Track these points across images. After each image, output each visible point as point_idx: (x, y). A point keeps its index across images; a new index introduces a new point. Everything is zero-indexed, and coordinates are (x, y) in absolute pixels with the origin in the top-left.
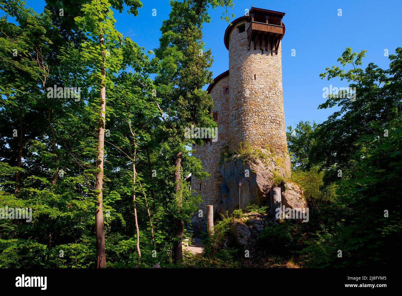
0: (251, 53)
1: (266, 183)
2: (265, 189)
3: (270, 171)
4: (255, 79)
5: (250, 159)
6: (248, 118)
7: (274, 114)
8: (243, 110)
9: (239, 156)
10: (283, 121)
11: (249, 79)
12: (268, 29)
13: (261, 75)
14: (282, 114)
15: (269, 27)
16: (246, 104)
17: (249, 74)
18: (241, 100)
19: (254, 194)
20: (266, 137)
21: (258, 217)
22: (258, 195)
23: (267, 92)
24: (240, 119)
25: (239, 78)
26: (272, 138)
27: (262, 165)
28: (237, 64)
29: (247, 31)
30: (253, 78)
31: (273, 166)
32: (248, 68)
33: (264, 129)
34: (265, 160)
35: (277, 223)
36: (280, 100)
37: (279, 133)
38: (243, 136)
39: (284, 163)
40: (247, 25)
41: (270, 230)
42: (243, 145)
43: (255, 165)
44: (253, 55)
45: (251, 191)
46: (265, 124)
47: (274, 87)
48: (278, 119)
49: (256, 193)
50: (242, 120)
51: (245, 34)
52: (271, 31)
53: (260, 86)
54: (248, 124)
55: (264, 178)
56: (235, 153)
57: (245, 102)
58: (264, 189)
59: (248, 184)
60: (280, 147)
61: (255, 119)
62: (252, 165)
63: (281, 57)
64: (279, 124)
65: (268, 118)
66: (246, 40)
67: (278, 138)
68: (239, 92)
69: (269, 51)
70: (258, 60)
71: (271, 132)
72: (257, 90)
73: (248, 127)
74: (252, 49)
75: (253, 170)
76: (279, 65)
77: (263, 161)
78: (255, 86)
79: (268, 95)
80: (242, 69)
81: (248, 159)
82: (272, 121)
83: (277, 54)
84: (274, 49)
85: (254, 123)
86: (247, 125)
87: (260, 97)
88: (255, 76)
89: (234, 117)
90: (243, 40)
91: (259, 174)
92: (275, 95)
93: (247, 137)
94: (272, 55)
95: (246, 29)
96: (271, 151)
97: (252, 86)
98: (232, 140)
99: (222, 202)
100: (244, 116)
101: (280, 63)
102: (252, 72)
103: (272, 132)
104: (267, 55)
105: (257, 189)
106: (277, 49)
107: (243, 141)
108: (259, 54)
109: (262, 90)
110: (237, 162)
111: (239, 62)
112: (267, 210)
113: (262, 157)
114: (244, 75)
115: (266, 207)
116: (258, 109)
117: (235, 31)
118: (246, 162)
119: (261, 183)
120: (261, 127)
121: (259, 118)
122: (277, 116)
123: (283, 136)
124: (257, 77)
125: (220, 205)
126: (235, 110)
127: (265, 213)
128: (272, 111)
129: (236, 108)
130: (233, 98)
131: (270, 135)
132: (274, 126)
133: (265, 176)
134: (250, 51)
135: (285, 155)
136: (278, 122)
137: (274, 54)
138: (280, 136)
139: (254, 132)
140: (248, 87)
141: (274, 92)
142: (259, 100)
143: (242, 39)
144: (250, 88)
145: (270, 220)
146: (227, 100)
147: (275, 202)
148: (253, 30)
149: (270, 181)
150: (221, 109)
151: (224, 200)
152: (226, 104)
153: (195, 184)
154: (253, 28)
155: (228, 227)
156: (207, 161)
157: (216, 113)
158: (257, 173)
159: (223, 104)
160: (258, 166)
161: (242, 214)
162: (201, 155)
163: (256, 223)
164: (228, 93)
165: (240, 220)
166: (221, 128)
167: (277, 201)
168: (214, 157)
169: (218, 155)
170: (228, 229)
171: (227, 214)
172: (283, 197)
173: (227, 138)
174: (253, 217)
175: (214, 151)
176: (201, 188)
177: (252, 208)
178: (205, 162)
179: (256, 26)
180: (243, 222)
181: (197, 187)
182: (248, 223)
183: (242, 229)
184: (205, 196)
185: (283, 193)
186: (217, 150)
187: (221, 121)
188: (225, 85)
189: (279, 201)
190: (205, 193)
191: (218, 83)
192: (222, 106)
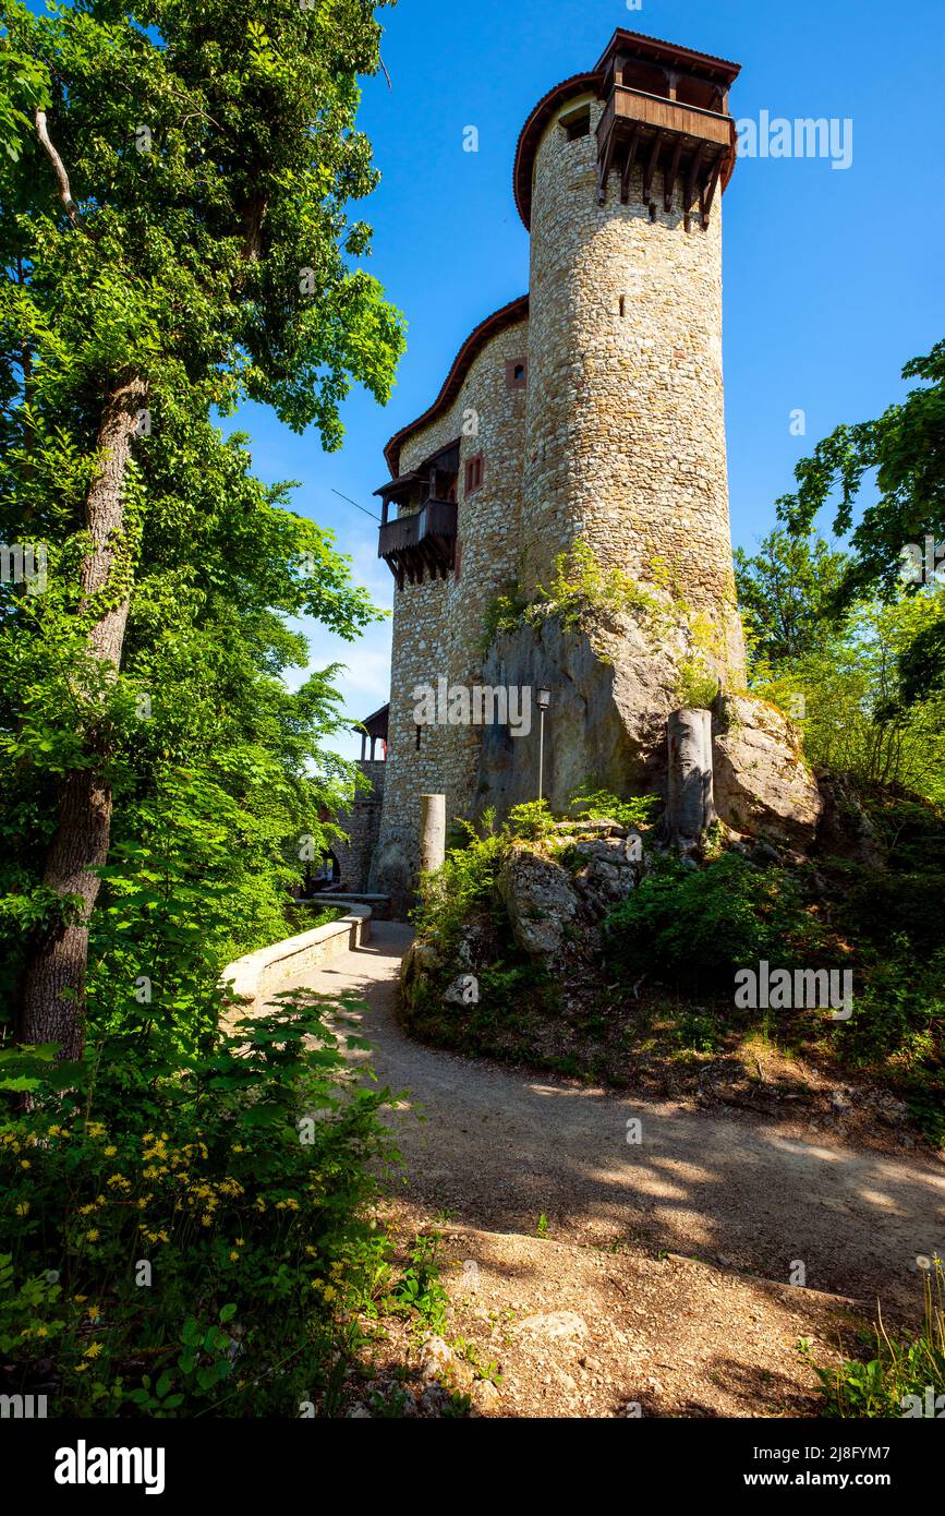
0: (607, 216)
1: (653, 707)
2: (647, 728)
3: (670, 660)
4: (622, 315)
5: (591, 613)
6: (592, 461)
7: (691, 451)
8: (573, 433)
9: (551, 606)
10: (721, 482)
11: (598, 314)
12: (674, 119)
13: (644, 300)
14: (717, 456)
15: (679, 113)
16: (584, 410)
17: (600, 295)
18: (566, 393)
19: (605, 749)
20: (656, 539)
21: (613, 834)
22: (619, 752)
23: (664, 368)
24: (562, 467)
25: (562, 312)
26: (679, 544)
27: (638, 637)
28: (555, 257)
29: (596, 133)
30: (616, 310)
31: (681, 642)
32: (598, 271)
33: (652, 507)
34: (649, 621)
35: (693, 863)
36: (715, 401)
37: (707, 526)
38: (569, 530)
39: (722, 639)
40: (596, 109)
41: (661, 889)
42: (568, 565)
43: (611, 636)
44: (617, 222)
45: (591, 739)
46: (655, 486)
47: (691, 350)
48: (703, 473)
49: (613, 746)
50: (567, 470)
51: (589, 145)
52: (686, 130)
53: (640, 341)
54: (589, 485)
55: (646, 685)
56: (539, 600)
57: (580, 401)
58: (642, 729)
59: (581, 711)
60: (707, 578)
61: (615, 466)
62: (598, 636)
63: (719, 242)
64: (707, 492)
65: (666, 466)
66: (591, 168)
67: (703, 546)
68: (560, 365)
69: (679, 214)
70: (634, 243)
71: (674, 520)
72: (627, 355)
73: (589, 495)
74: (615, 201)
75: (602, 654)
76: (714, 269)
77: (644, 620)
78: (620, 341)
79: (668, 379)
80: (572, 276)
81: (586, 614)
82: (683, 477)
83: (704, 226)
84: (695, 208)
85: (611, 482)
86: (587, 489)
87: (637, 385)
88: (622, 301)
89: (538, 461)
90: (580, 168)
91: (626, 669)
92: (695, 382)
93: (586, 533)
94: (687, 229)
95: (594, 125)
96: (675, 594)
97: (611, 338)
98: (530, 550)
99: (485, 786)
100: (575, 453)
101: (718, 262)
102: (610, 287)
103: (679, 518)
104: (671, 228)
105: (614, 729)
106: (705, 209)
107: (570, 552)
108: (637, 221)
109: (645, 357)
110: (545, 630)
111: (563, 250)
112: (654, 812)
113: (637, 608)
114: (581, 300)
115: (645, 800)
116: (629, 428)
117: (554, 133)
118: (576, 623)
119: (630, 704)
120: (641, 499)
121: (631, 463)
122: (700, 460)
123: (719, 537)
124: (627, 304)
125: (479, 797)
126: (544, 436)
127: (646, 823)
128: (683, 441)
129: (549, 424)
130: (537, 393)
131: (671, 529)
132: (687, 498)
133: (649, 678)
134: (607, 206)
135: (726, 613)
136: (703, 485)
137: (694, 226)
138: (708, 535)
139: (613, 514)
140: (593, 343)
141: (692, 367)
142: (633, 393)
143: (577, 164)
144: (600, 347)
145: (665, 847)
146: (519, 410)
147: (686, 773)
148: (619, 117)
149: (668, 699)
150: (495, 444)
151: (493, 779)
152: (515, 426)
153: (399, 729)
154: (619, 111)
155: (488, 874)
156: (444, 644)
157: (478, 462)
158: (618, 665)
159: (504, 424)
160: (623, 640)
161: (547, 822)
162: (422, 621)
163: (602, 860)
164: (524, 384)
165: (538, 845)
166: (493, 513)
167: (693, 766)
168: (465, 623)
169: (480, 616)
170: (489, 881)
171: (491, 825)
172: (719, 756)
173: (514, 551)
174: (591, 836)
175: (467, 601)
176: (418, 742)
177: (592, 805)
178: (436, 648)
179: (628, 105)
180: (551, 856)
181: (406, 739)
182: (568, 858)
183: (538, 880)
184: (433, 772)
185: (718, 738)
186: (479, 595)
187: (494, 489)
188: (513, 353)
189: (703, 770)
190: (433, 760)
191: (490, 346)
192: (500, 434)
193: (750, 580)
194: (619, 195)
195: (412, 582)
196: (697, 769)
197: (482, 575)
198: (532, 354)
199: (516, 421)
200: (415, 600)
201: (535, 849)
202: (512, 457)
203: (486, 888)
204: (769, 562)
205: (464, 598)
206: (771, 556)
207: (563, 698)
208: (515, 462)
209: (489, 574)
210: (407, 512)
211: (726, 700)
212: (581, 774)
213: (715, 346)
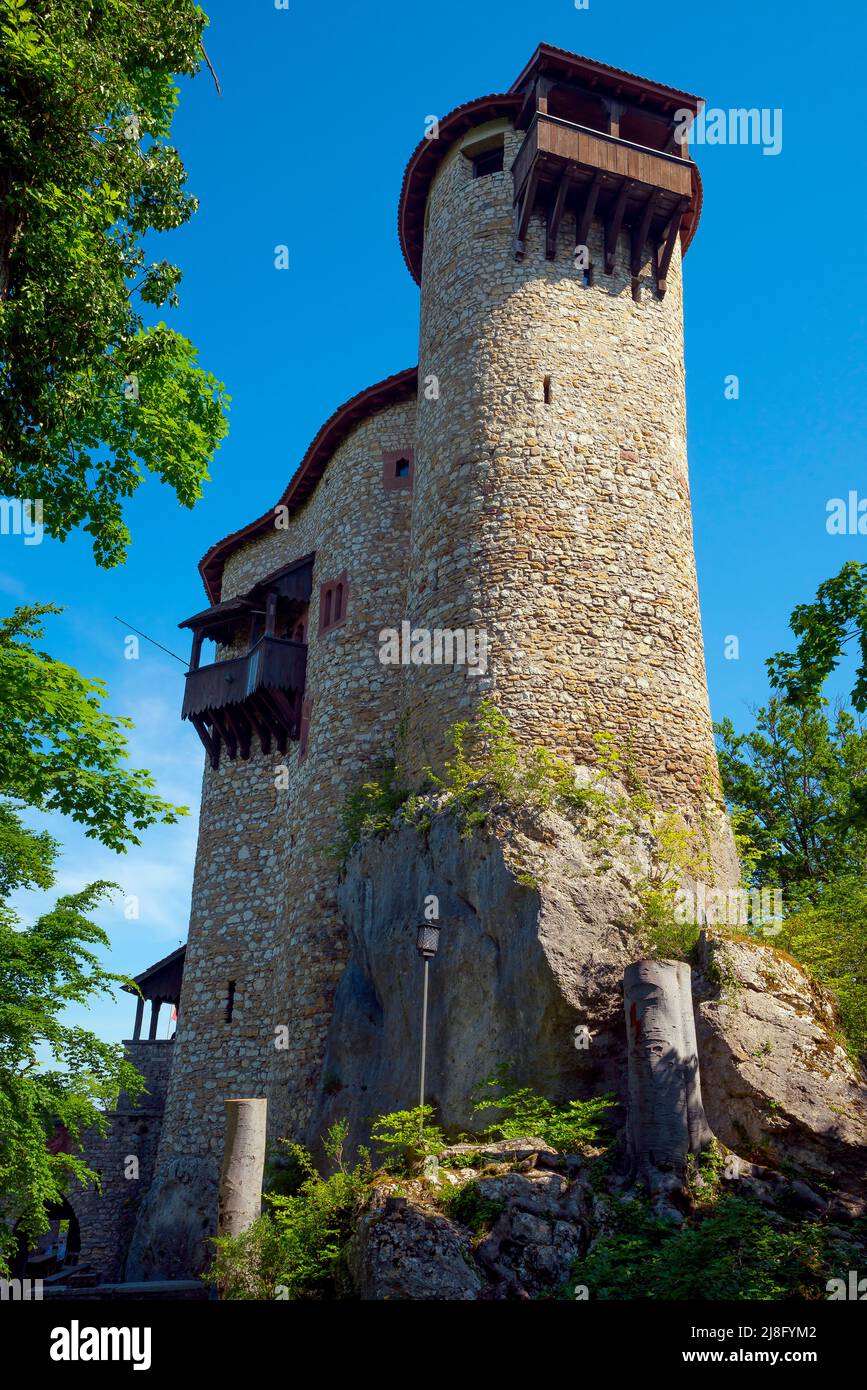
0: (528, 275)
1: (601, 955)
2: (593, 987)
3: (626, 882)
4: (547, 400)
5: (504, 810)
6: (505, 593)
7: (647, 585)
8: (478, 553)
9: (444, 798)
10: (691, 628)
11: (514, 399)
12: (615, 161)
13: (579, 383)
14: (684, 593)
15: (622, 153)
16: (494, 524)
17: (516, 374)
18: (467, 501)
19: (529, 1022)
20: (600, 705)
21: (541, 1165)
22: (550, 1027)
23: (608, 473)
24: (461, 600)
25: (464, 392)
26: (634, 713)
27: (576, 847)
28: (455, 322)
29: (513, 170)
30: (539, 394)
31: (643, 858)
32: (510, 344)
33: (593, 660)
34: (591, 824)
36: (679, 521)
37: (673, 688)
38: (471, 688)
39: (704, 853)
40: (513, 140)
42: (471, 739)
43: (534, 846)
44: (541, 282)
45: (506, 1005)
46: (598, 632)
47: (644, 452)
48: (666, 615)
49: (539, 1016)
50: (469, 605)
51: (502, 185)
52: (632, 175)
53: (573, 437)
54: (501, 626)
55: (589, 921)
56: (427, 788)
57: (489, 512)
58: (585, 990)
59: (491, 960)
60: (677, 763)
61: (541, 601)
62: (515, 845)
64: (672, 642)
65: (612, 604)
66: (505, 212)
67: (669, 717)
68: (461, 462)
69: (623, 275)
70: (564, 311)
71: (627, 679)
72: (555, 454)
73: (502, 641)
74: (537, 256)
75: (521, 872)
77: (584, 823)
78: (545, 436)
79: (612, 488)
80: (478, 348)
81: (496, 811)
82: (636, 620)
84: (647, 271)
85: (534, 623)
86: (499, 632)
87: (569, 493)
88: (547, 383)
89: (428, 591)
90: (490, 212)
91: (559, 896)
92: (650, 494)
93: (497, 694)
94: (635, 297)
95: (509, 160)
96: (631, 785)
97: (532, 431)
98: (414, 715)
99: (333, 1087)
100: (482, 582)
102: (531, 365)
103: (633, 676)
104: (613, 294)
105: (542, 989)
107: (473, 721)
108: (569, 284)
109: (581, 458)
110: (435, 834)
111: (465, 314)
112: (608, 1127)
113: (574, 805)
114: (491, 378)
115: (593, 1107)
116: (559, 551)
117: (455, 166)
118: (482, 824)
119: (566, 951)
120: (577, 649)
121: (562, 598)
122: (661, 598)
123: (692, 705)
124: (555, 389)
125: (323, 1102)
126: (437, 556)
127: (594, 1144)
128: (636, 572)
129: (445, 541)
130: (427, 498)
131: (621, 692)
132: (644, 649)
133: (593, 909)
134: (527, 261)
135: (709, 814)
136: (666, 631)
137: (645, 292)
138: (676, 702)
139: (536, 669)
140: (508, 436)
141: (645, 474)
142: (563, 505)
143: (486, 206)
144: (517, 442)
145: (627, 1186)
146: (402, 519)
147: (655, 1059)
148: (543, 153)
149: (625, 943)
150: (366, 563)
151: (349, 1073)
152: (395, 540)
153: (199, 987)
154: (543, 144)
155: (331, 1239)
156: (279, 853)
157: (340, 586)
158: (546, 890)
159: (380, 537)
160: (553, 852)
161: (432, 1145)
162: (245, 817)
163: (524, 1209)
164: (409, 484)
165: (416, 1184)
166: (361, 660)
167: (666, 1049)
168: (313, 820)
169: (337, 811)
170: (332, 1252)
171: (339, 1151)
172: (708, 1034)
173: (391, 716)
174: (504, 1167)
175: (317, 788)
176: (230, 1008)
177: (509, 1114)
178: (266, 858)
179: (554, 138)
180: (438, 1204)
181: (211, 1005)
182: (466, 1207)
183: (415, 1249)
184: (252, 1059)
185: (704, 1005)
186: (335, 779)
187: (362, 626)
188: (393, 442)
189: (682, 1054)
190: (252, 1038)
191: (361, 431)
192: (374, 549)
193: (744, 766)
194: (542, 250)
195: (233, 756)
196: (673, 1054)
197: (340, 749)
198: (420, 445)
199: (396, 534)
200: (236, 784)
201: (409, 1192)
202: (389, 583)
203: (326, 1264)
204: (769, 741)
205: (313, 782)
206: (772, 733)
207: (462, 939)
208: (394, 590)
209: (352, 748)
210: (230, 654)
211: (714, 946)
212: (490, 1063)
213: (678, 445)
